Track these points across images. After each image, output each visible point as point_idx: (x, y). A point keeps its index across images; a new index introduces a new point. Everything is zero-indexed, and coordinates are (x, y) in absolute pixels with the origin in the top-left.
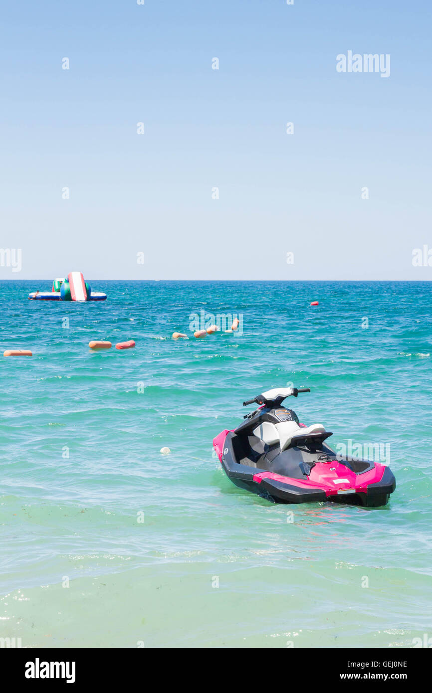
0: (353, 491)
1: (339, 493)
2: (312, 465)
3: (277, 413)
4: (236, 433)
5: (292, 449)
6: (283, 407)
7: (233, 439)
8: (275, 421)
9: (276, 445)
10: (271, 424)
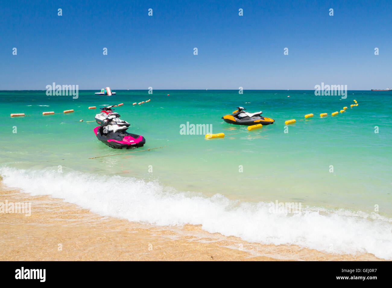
0: (135, 144)
1: (132, 144)
2: (124, 137)
3: (112, 123)
4: (100, 128)
5: (117, 133)
6: (113, 121)
7: (100, 129)
8: (112, 125)
9: (112, 131)
10: (110, 125)
